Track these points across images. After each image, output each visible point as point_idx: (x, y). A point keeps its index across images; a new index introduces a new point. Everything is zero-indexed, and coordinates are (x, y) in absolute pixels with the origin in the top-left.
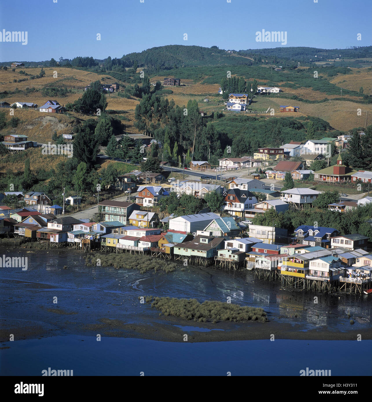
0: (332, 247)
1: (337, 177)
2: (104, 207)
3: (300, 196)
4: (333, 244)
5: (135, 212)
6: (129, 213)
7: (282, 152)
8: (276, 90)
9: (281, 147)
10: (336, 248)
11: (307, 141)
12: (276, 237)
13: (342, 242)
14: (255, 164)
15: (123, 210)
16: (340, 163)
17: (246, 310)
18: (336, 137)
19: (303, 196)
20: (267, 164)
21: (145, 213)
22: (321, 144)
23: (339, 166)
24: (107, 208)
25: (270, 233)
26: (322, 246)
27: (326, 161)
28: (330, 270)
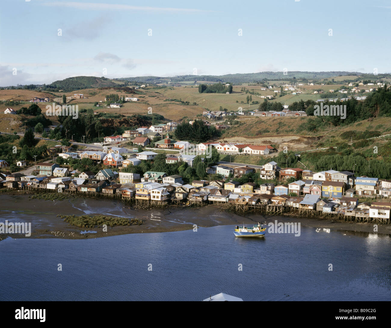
0: (164, 183)
1: (167, 145)
2: (39, 167)
3: (147, 156)
4: (164, 181)
5: (56, 169)
6: (53, 170)
7: (137, 132)
8: (135, 99)
9: (137, 130)
10: (165, 183)
11: (151, 126)
12: (134, 179)
13: (169, 179)
14: (123, 139)
15: (49, 168)
16: (168, 137)
17: (116, 220)
18: (166, 123)
19: (148, 156)
20: (130, 139)
21: (62, 169)
22: (158, 128)
23: (167, 139)
24: (40, 167)
25: (130, 177)
26: (158, 182)
27: (160, 136)
28: (161, 195)
